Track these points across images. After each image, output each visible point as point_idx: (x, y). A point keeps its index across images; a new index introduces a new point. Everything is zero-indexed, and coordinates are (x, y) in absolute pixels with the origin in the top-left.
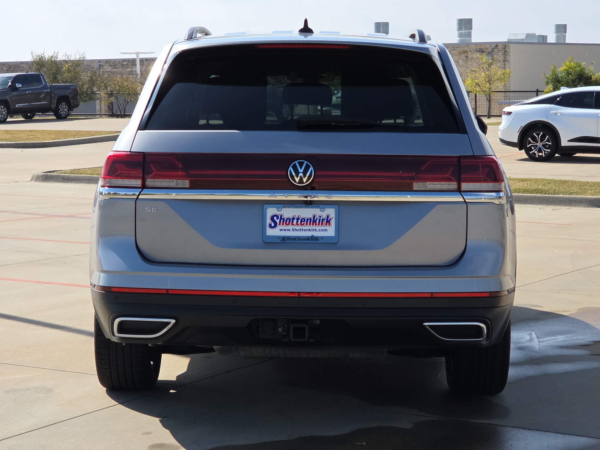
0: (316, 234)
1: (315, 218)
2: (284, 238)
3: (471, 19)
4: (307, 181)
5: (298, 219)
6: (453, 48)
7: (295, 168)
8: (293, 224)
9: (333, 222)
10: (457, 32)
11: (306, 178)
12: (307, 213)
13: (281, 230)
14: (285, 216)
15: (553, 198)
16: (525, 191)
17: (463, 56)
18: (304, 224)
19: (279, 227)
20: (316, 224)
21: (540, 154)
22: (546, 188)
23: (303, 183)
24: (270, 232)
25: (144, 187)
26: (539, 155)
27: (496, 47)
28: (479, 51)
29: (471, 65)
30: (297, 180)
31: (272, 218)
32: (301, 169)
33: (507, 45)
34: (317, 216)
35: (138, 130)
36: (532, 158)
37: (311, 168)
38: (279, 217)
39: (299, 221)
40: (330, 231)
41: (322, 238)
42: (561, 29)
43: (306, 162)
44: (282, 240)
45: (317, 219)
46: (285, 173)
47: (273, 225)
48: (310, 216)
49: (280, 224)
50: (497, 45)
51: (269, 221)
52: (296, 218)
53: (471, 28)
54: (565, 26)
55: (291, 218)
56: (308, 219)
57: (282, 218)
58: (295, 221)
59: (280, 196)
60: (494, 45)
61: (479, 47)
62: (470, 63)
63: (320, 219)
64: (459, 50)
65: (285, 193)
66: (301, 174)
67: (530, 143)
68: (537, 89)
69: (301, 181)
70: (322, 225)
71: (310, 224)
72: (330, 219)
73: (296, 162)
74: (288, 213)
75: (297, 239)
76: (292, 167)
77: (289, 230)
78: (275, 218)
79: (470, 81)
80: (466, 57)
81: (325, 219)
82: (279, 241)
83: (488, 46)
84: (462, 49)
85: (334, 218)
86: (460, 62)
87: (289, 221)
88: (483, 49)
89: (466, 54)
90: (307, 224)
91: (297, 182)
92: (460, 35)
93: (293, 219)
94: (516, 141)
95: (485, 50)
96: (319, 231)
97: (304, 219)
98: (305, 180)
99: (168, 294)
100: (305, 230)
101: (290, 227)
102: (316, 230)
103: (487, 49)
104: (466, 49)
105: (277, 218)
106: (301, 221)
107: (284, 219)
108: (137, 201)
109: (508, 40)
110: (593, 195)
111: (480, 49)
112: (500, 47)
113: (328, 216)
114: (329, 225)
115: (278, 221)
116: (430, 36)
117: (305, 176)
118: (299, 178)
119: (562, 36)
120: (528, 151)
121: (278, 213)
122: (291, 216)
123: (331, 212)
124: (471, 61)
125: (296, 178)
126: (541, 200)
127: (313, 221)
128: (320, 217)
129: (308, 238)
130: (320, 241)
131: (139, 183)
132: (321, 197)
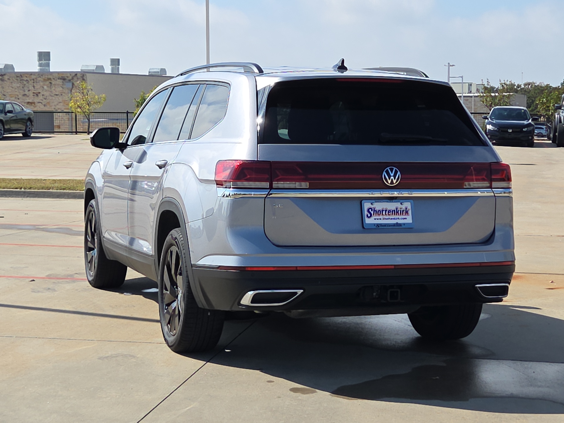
0: (400, 221)
1: (398, 210)
2: (378, 225)
3: (49, 53)
4: (396, 182)
5: (386, 211)
6: (39, 76)
7: (387, 172)
8: (382, 214)
9: (410, 212)
10: (38, 62)
11: (396, 180)
12: (392, 206)
13: (375, 219)
14: (377, 209)
17: (48, 83)
18: (390, 214)
19: (373, 218)
20: (398, 214)
23: (393, 184)
24: (368, 221)
25: (271, 188)
27: (76, 76)
28: (61, 79)
29: (54, 90)
30: (389, 181)
31: (368, 211)
32: (392, 173)
33: (84, 74)
34: (399, 208)
35: (258, 144)
37: (399, 173)
38: (373, 209)
39: (387, 212)
40: (409, 220)
41: (404, 224)
42: (115, 62)
43: (395, 168)
44: (377, 227)
45: (399, 211)
46: (380, 176)
47: (369, 215)
48: (394, 208)
49: (374, 215)
50: (76, 74)
51: (366, 213)
52: (384, 210)
53: (49, 60)
54: (118, 60)
55: (381, 210)
56: (392, 211)
57: (375, 210)
58: (384, 212)
59: (377, 194)
60: (74, 74)
61: (60, 76)
62: (54, 88)
63: (401, 211)
64: (44, 78)
65: (380, 191)
66: (392, 178)
68: (127, 111)
69: (392, 182)
70: (402, 214)
71: (394, 214)
72: (408, 210)
73: (388, 168)
74: (378, 206)
75: (387, 226)
76: (385, 172)
77: (380, 219)
78: (370, 210)
79: (73, 104)
80: (50, 83)
81: (404, 210)
82: (375, 227)
83: (69, 75)
84: (46, 76)
85: (411, 210)
86: (45, 87)
87: (379, 212)
88: (64, 77)
89: (50, 81)
90: (392, 214)
91: (389, 183)
92: (40, 65)
93: (383, 211)
95: (66, 78)
96: (400, 220)
97: (390, 211)
98: (395, 181)
99: (296, 270)
100: (391, 219)
101: (381, 217)
102: (399, 219)
103: (68, 77)
104: (49, 77)
105: (372, 211)
106: (388, 212)
107: (376, 211)
108: (266, 199)
109: (81, 70)
111: (62, 77)
112: (79, 75)
113: (406, 208)
114: (408, 214)
115: (372, 212)
116: (12, 65)
117: (395, 179)
118: (391, 180)
119: (117, 68)
121: (372, 206)
122: (381, 209)
123: (408, 205)
124: (55, 87)
125: (388, 180)
127: (396, 212)
128: (401, 209)
129: (394, 225)
130: (403, 227)
131: (267, 185)
132: (406, 194)
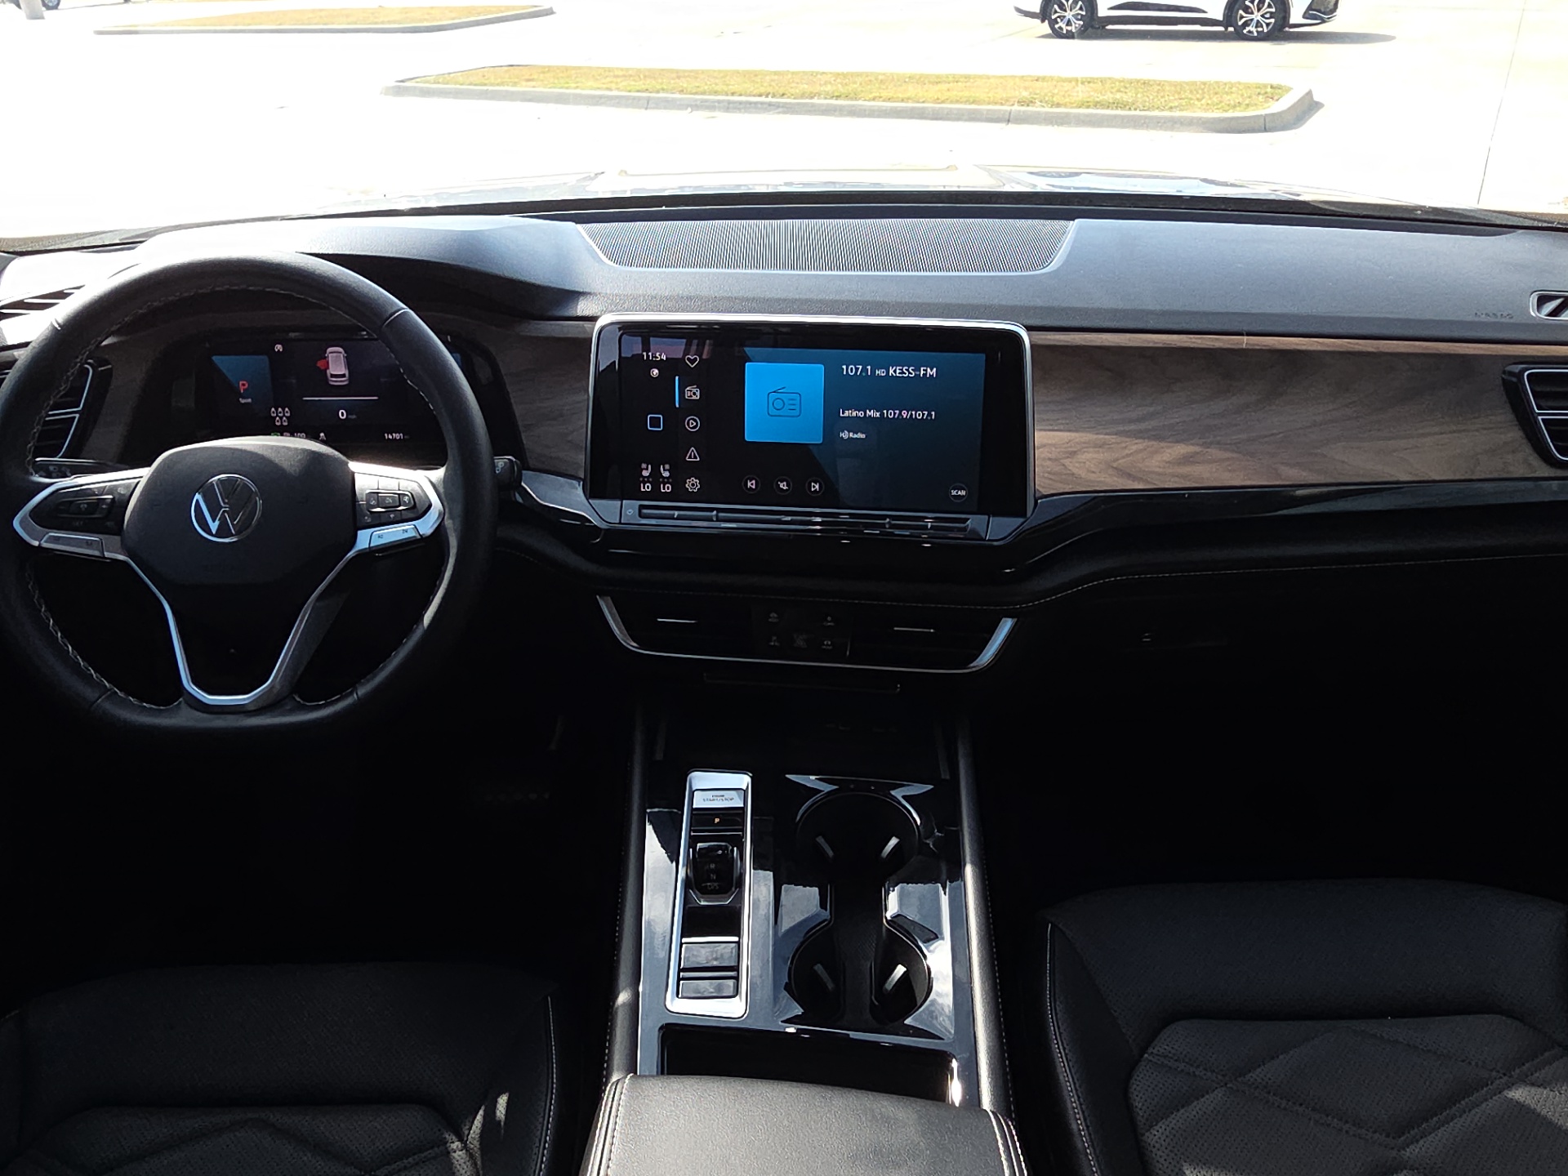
15: (1146, 117)
16: (1097, 105)
21: (1069, 28)
22: (1127, 97)
26: (1067, 30)
36: (1058, 34)
67: (1056, 12)
94: (1037, 10)
110: (1206, 110)
120: (1053, 23)
126: (1125, 121)
